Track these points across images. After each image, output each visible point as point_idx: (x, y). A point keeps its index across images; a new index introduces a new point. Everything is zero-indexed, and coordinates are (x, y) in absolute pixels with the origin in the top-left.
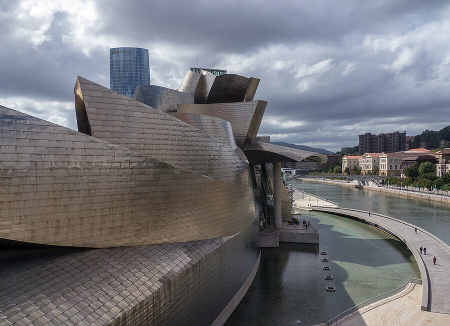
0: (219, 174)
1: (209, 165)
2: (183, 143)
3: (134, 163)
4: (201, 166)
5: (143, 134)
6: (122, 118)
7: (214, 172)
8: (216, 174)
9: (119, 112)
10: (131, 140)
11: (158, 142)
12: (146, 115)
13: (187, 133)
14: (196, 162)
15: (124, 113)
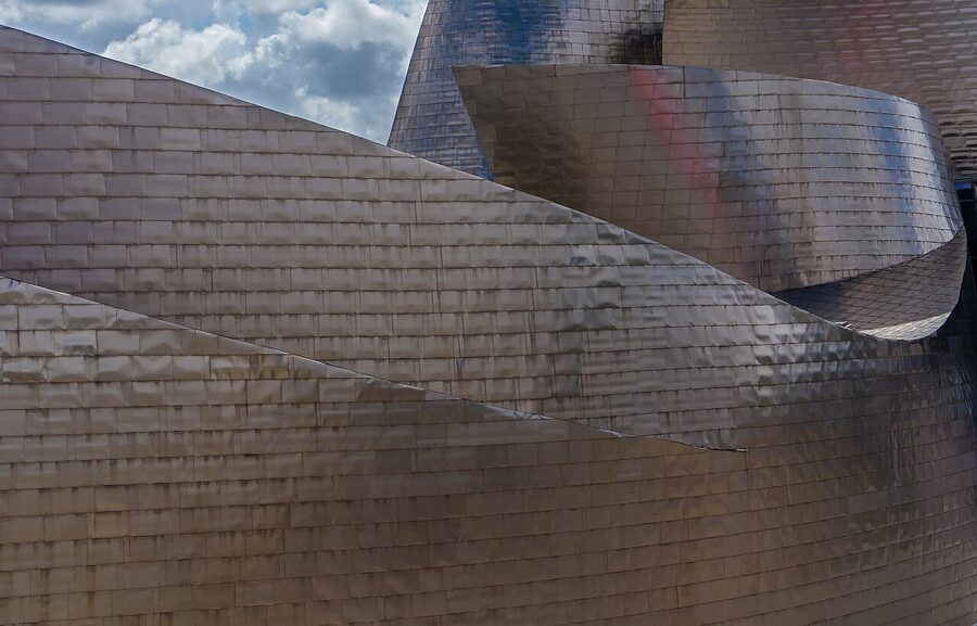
0: (614, 401)
1: (552, 357)
2: (409, 257)
3: (110, 360)
4: (508, 364)
5: (203, 223)
6: (103, 159)
7: (587, 391)
8: (597, 402)
9: (94, 134)
10: (142, 254)
11: (272, 255)
12: (217, 139)
13: (435, 212)
14: (479, 344)
15: (113, 137)
